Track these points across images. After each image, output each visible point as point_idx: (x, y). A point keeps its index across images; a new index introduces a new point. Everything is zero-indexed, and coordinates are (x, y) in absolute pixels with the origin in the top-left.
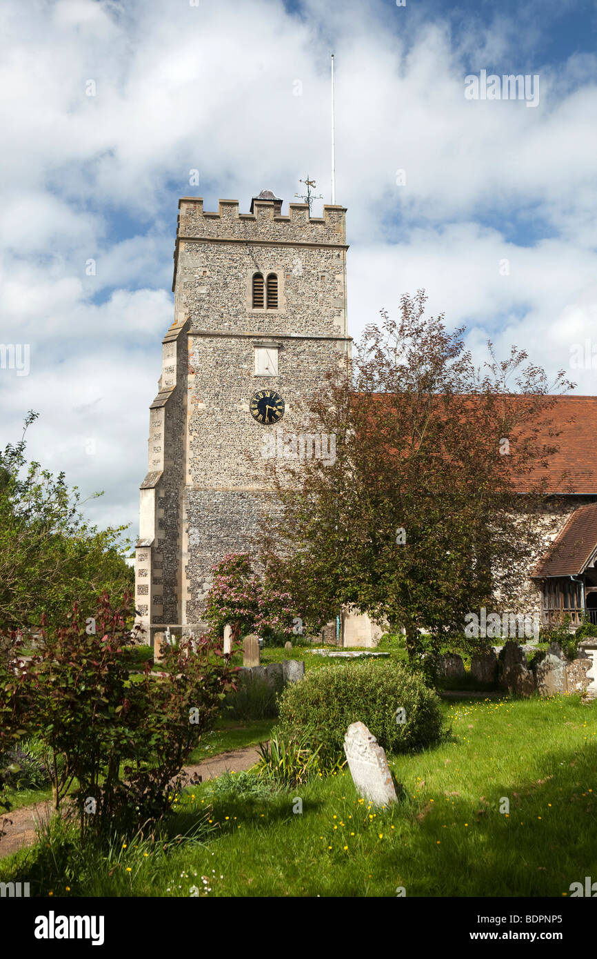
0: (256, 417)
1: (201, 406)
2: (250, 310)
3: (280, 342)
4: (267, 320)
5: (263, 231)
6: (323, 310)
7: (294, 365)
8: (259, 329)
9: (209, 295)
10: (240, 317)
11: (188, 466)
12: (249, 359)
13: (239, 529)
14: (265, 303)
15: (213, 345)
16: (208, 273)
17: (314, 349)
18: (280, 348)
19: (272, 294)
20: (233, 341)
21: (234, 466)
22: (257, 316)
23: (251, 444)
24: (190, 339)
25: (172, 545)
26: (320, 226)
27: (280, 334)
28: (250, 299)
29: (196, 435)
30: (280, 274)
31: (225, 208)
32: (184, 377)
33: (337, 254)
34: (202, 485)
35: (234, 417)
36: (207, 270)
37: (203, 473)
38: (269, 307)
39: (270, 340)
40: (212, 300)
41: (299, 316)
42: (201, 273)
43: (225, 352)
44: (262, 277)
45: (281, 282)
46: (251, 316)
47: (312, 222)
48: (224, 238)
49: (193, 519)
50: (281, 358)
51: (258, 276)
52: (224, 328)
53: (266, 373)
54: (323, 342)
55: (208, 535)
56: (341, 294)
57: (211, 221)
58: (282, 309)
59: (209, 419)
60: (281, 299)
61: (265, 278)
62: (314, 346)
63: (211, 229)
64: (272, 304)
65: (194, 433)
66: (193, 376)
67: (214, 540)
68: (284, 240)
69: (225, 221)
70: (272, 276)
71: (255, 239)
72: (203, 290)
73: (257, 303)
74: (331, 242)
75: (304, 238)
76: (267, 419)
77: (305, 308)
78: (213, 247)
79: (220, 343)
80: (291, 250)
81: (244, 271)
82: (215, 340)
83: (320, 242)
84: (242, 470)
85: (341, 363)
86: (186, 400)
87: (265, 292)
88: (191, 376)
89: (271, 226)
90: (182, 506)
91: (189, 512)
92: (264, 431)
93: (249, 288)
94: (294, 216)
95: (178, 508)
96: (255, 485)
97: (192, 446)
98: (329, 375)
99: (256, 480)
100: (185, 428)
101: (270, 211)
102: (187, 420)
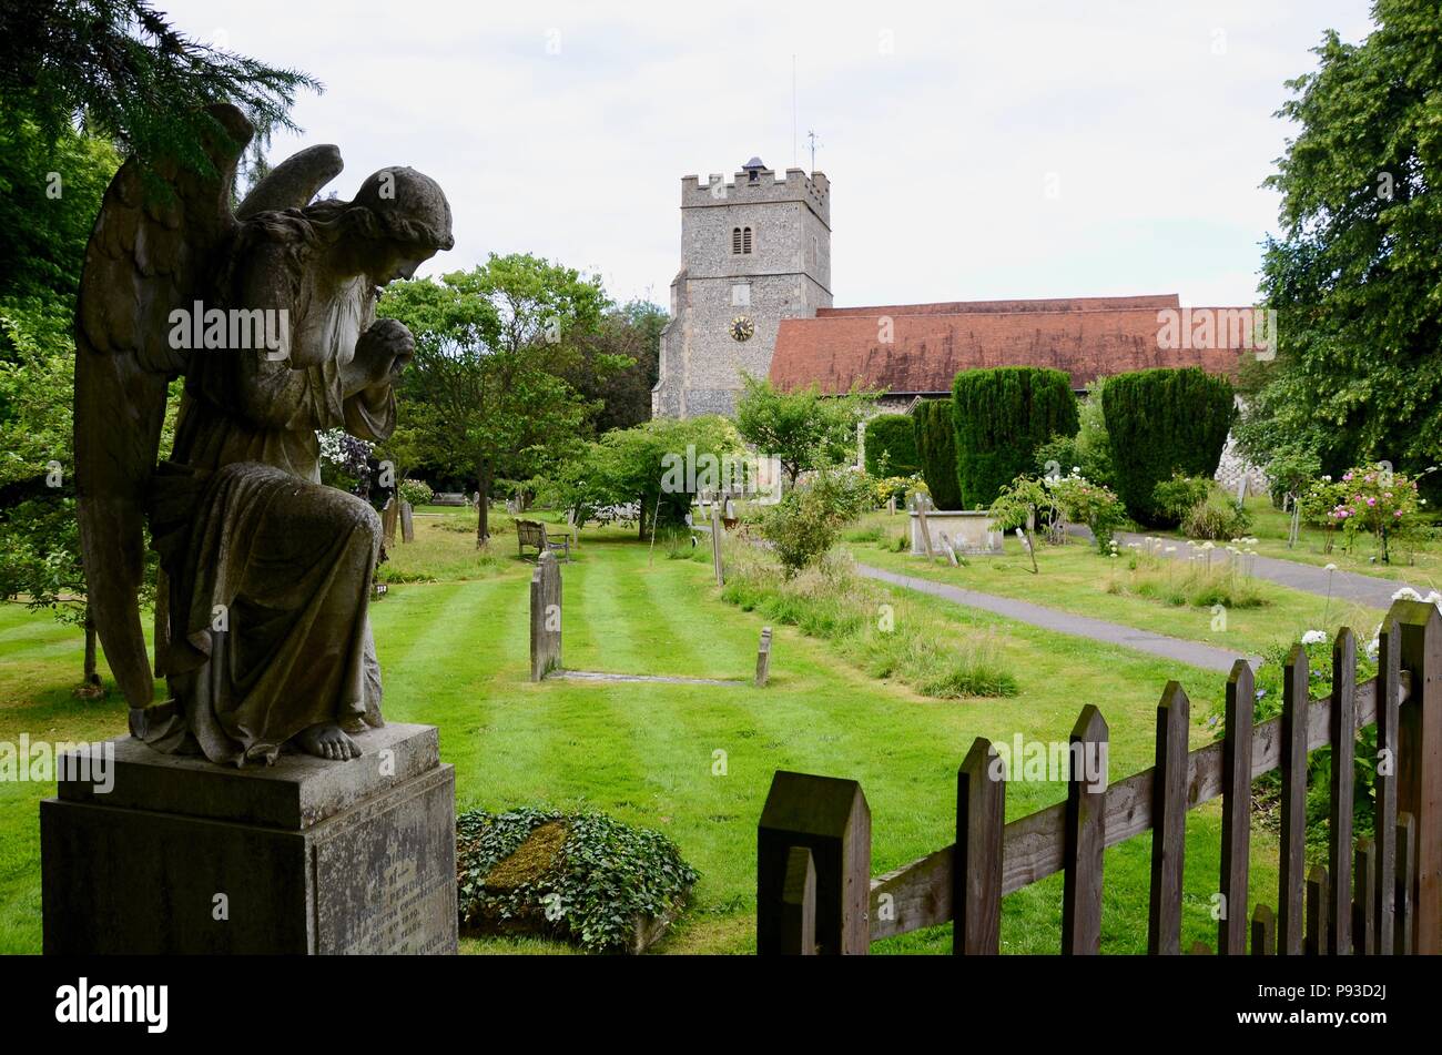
0: (734, 336)
1: (695, 331)
2: (730, 257)
3: (751, 278)
4: (743, 263)
5: (740, 195)
6: (783, 252)
7: (761, 296)
8: (737, 270)
9: (702, 248)
10: (724, 263)
11: (687, 374)
12: (729, 294)
14: (742, 250)
15: (704, 285)
16: (701, 232)
17: (776, 283)
18: (751, 284)
19: (748, 243)
20: (718, 281)
21: (719, 373)
22: (737, 260)
23: (730, 356)
24: (689, 282)
26: (782, 187)
27: (753, 273)
28: (731, 248)
29: (693, 352)
30: (753, 227)
31: (714, 180)
32: (683, 310)
33: (795, 207)
34: (697, 387)
35: (719, 337)
36: (700, 229)
37: (698, 379)
38: (746, 252)
39: (744, 279)
40: (704, 252)
41: (765, 258)
42: (697, 233)
43: (711, 290)
44: (740, 231)
45: (753, 232)
46: (732, 261)
47: (776, 184)
48: (713, 204)
50: (752, 291)
51: (737, 230)
52: (712, 272)
53: (741, 304)
54: (783, 277)
56: (798, 238)
57: (704, 192)
58: (754, 254)
59: (701, 340)
60: (754, 246)
61: (742, 230)
62: (776, 281)
63: (703, 199)
64: (747, 251)
65: (691, 351)
66: (691, 309)
68: (756, 201)
69: (713, 191)
70: (748, 229)
71: (735, 202)
72: (698, 245)
73: (736, 251)
74: (790, 199)
75: (770, 197)
76: (742, 338)
77: (771, 252)
78: (705, 211)
79: (708, 284)
80: (761, 207)
81: (726, 227)
82: (705, 281)
83: (782, 199)
84: (724, 375)
85: (797, 292)
86: (686, 327)
87: (742, 239)
88: (689, 310)
89: (746, 193)
90: (682, 402)
91: (687, 406)
92: (739, 345)
93: (731, 241)
94: (762, 181)
95: (679, 403)
96: (733, 386)
97: (690, 360)
98: (786, 302)
99: (733, 383)
100: (686, 347)
101: (747, 179)
102: (687, 341)
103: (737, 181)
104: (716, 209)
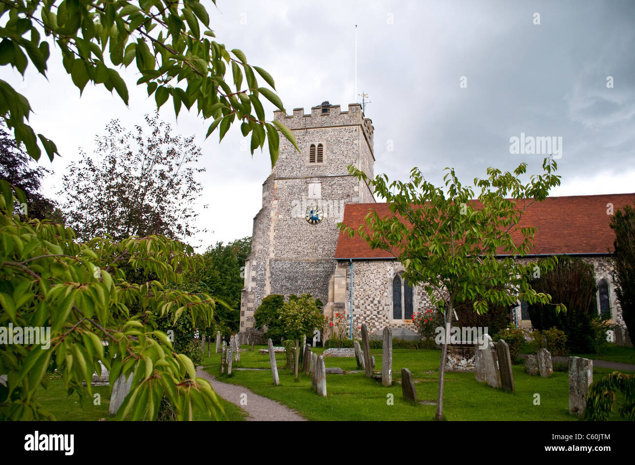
0: (308, 221)
1: (280, 217)
2: (307, 165)
3: (322, 178)
4: (316, 168)
5: (315, 122)
6: (346, 160)
7: (330, 191)
8: (312, 174)
9: (286, 158)
10: (302, 168)
11: (272, 249)
12: (306, 190)
13: (296, 282)
14: (316, 160)
15: (287, 184)
16: (287, 147)
17: (341, 182)
18: (322, 183)
19: (320, 154)
20: (298, 181)
21: (296, 248)
22: (312, 167)
23: (305, 235)
24: (276, 181)
25: (260, 290)
26: (346, 116)
27: (324, 175)
28: (308, 158)
29: (278, 232)
30: (324, 143)
31: (297, 112)
32: (271, 202)
33: (355, 129)
34: (279, 258)
35: (297, 222)
36: (286, 145)
37: (280, 252)
38: (318, 162)
39: (317, 179)
40: (288, 161)
41: (333, 165)
42: (283, 148)
43: (293, 187)
44: (315, 147)
45: (324, 148)
46: (308, 167)
47: (341, 114)
48: (295, 128)
49: (273, 276)
50: (323, 188)
51: (313, 146)
52: (294, 174)
53: (314, 197)
54: (346, 178)
55: (281, 285)
56: (357, 151)
57: (288, 120)
58: (325, 163)
59: (284, 223)
60: (325, 157)
61: (317, 146)
62: (341, 180)
63: (289, 124)
64: (320, 160)
65: (276, 231)
66: (277, 201)
67: (284, 287)
68: (326, 125)
69: (296, 119)
70: (320, 145)
71: (311, 127)
72: (284, 156)
73: (312, 160)
74: (351, 124)
75: (337, 122)
76: (314, 221)
77: (337, 160)
79: (290, 182)
80: (330, 129)
81: (305, 144)
82: (288, 181)
83: (345, 124)
84: (300, 249)
85: (356, 189)
86: (272, 214)
87: (316, 154)
88: (276, 202)
89: (319, 119)
90: (268, 270)
91: (271, 273)
92: (313, 228)
93: (308, 153)
94: (332, 112)
95: (265, 270)
96: (307, 258)
97: (275, 238)
98: (348, 196)
99: (307, 255)
100: (272, 228)
101: (320, 111)
102: (273, 225)
103: (313, 112)
104: (298, 131)
